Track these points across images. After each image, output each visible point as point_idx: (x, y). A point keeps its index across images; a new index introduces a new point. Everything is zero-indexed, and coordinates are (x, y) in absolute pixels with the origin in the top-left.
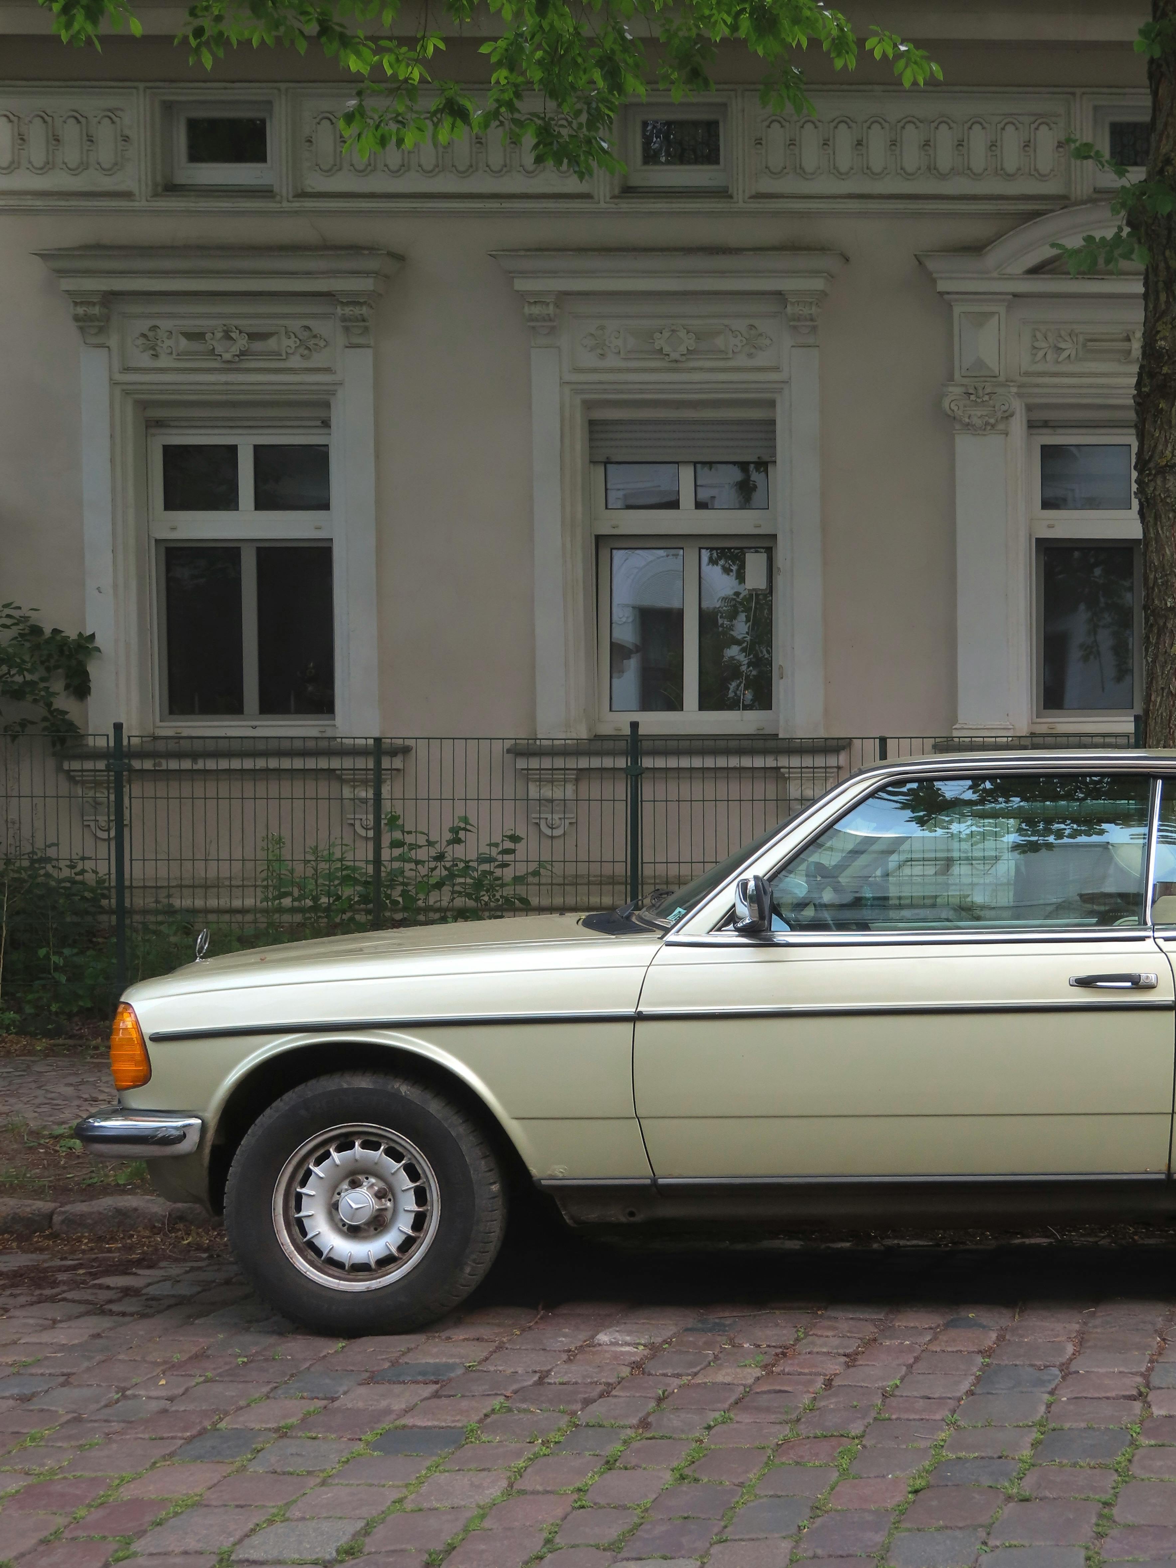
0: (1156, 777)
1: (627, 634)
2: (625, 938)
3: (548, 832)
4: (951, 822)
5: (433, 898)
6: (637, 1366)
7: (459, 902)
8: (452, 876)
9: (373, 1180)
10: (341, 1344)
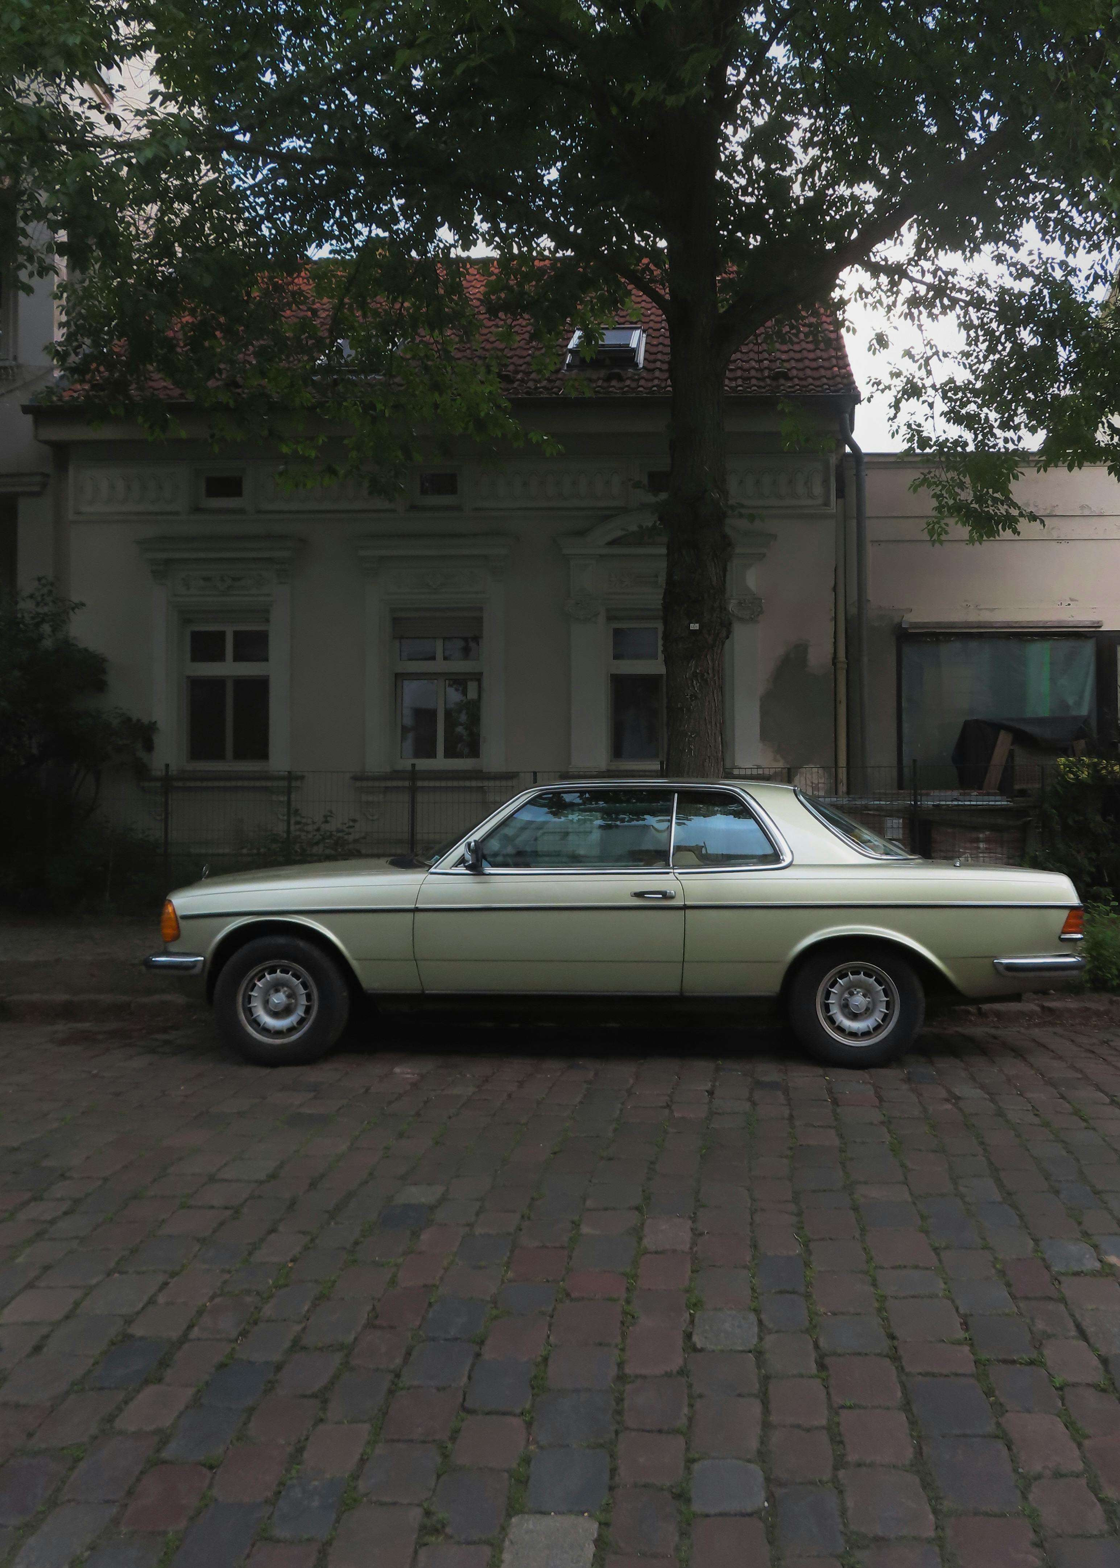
0: (675, 792)
1: (408, 721)
2: (409, 871)
3: (370, 818)
4: (568, 814)
5: (315, 850)
6: (414, 1085)
7: (328, 851)
8: (324, 839)
9: (285, 989)
10: (268, 1070)
